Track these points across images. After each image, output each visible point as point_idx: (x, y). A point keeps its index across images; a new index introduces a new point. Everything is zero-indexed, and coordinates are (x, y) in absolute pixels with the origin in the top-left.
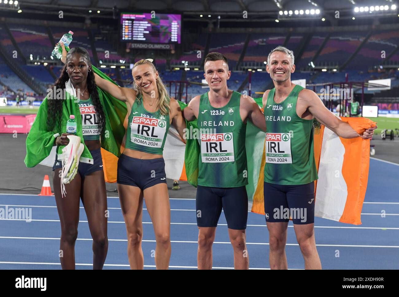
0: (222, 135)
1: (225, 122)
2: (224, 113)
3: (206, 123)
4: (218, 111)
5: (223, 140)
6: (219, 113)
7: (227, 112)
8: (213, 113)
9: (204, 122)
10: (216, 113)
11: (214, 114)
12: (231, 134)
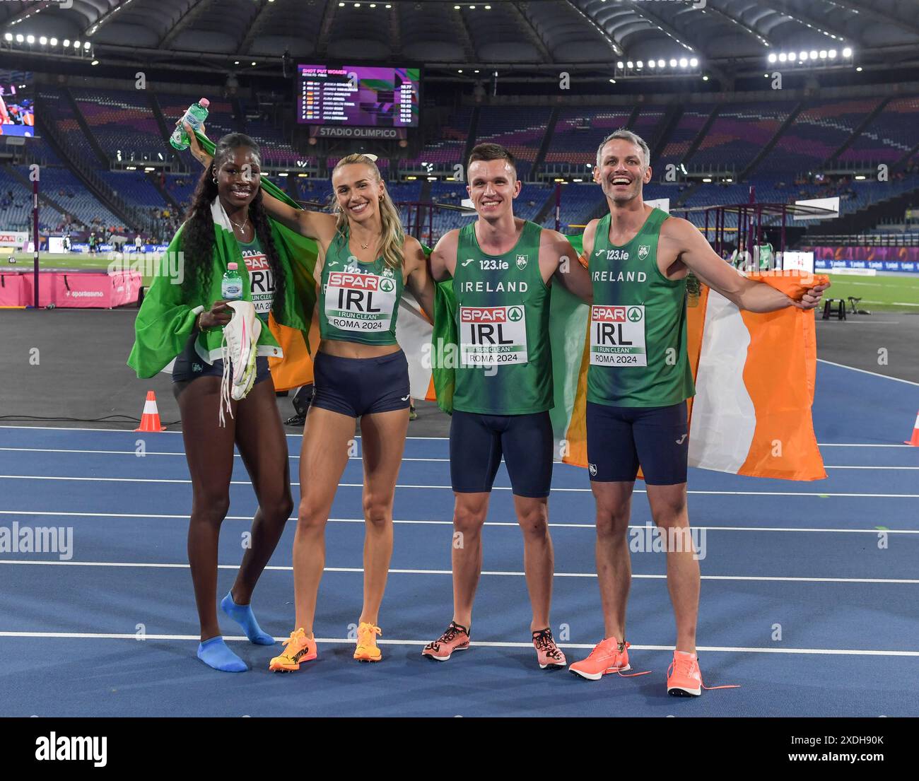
0: (504, 309)
1: (510, 284)
2: (507, 265)
3: (472, 285)
4: (495, 262)
5: (505, 321)
6: (497, 265)
7: (512, 265)
8: (485, 265)
9: (467, 283)
10: (491, 265)
11: (486, 268)
12: (522, 307)
